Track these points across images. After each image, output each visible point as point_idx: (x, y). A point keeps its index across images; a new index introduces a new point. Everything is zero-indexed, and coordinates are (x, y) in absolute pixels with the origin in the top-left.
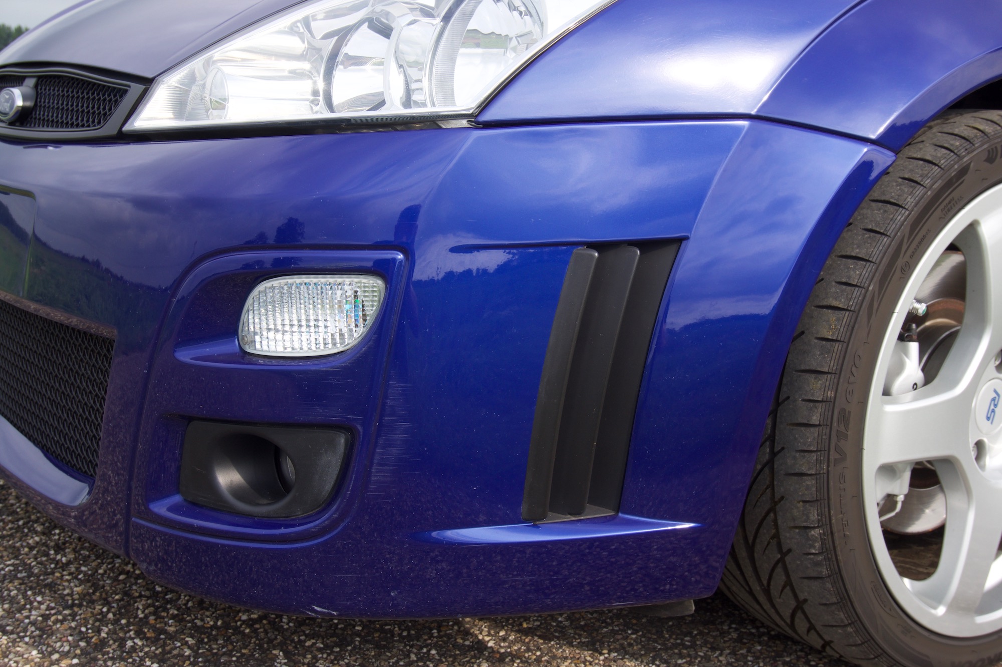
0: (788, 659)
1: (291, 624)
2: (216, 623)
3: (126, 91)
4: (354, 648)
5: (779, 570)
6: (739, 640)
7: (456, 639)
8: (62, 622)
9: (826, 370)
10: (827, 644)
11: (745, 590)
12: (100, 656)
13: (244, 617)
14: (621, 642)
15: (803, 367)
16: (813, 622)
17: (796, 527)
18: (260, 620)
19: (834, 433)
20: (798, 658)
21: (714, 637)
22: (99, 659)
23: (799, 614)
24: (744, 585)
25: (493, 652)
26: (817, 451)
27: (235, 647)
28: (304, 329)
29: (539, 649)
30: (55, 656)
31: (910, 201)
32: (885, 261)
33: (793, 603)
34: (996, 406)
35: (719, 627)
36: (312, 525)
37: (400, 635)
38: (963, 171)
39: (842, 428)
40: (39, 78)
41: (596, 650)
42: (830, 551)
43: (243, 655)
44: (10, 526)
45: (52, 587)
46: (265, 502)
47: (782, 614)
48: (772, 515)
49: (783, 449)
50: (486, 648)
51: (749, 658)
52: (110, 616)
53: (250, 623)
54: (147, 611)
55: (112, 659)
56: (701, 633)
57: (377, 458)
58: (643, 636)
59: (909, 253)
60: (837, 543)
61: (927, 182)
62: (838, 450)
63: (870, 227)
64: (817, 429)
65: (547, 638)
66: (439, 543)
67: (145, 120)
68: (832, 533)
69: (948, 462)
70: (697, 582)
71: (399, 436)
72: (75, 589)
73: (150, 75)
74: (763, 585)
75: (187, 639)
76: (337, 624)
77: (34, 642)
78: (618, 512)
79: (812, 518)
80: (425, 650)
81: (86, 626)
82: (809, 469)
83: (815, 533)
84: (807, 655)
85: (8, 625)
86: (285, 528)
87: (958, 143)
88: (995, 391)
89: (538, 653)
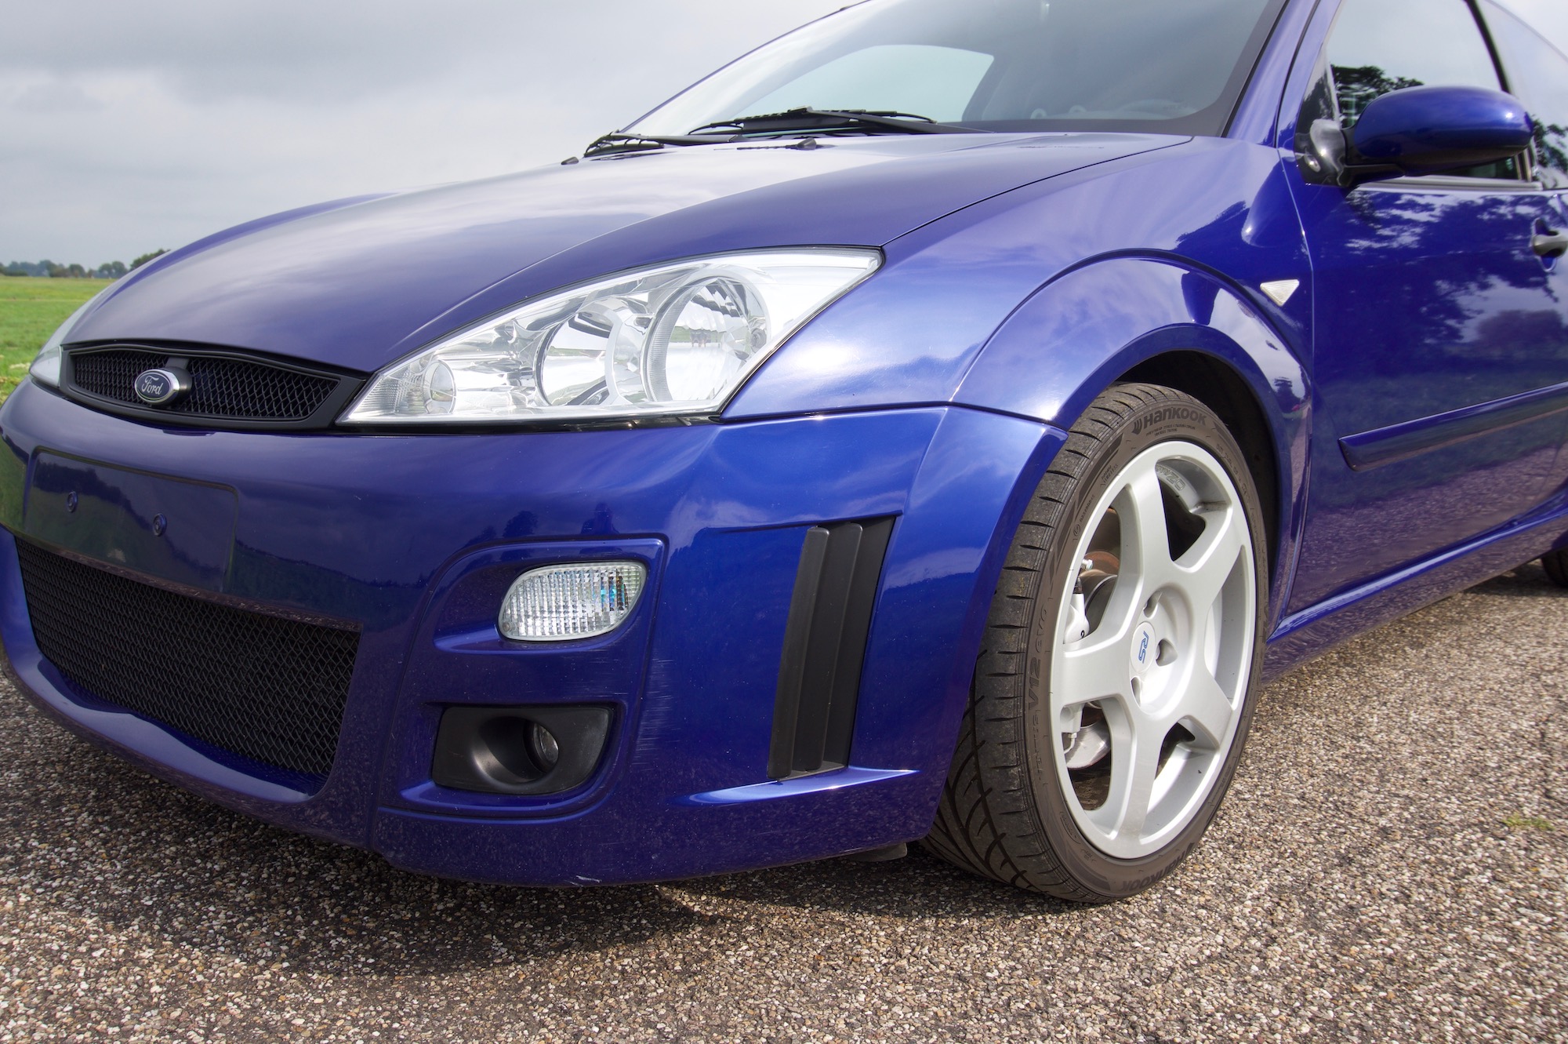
0: (976, 896)
1: (492, 909)
2: (413, 915)
3: (335, 384)
4: (565, 925)
5: (980, 809)
6: (927, 883)
7: (661, 908)
8: (251, 927)
9: (1019, 624)
10: (1020, 874)
11: (942, 831)
12: (309, 958)
13: (441, 907)
14: (820, 895)
15: (998, 623)
16: (1009, 854)
17: (997, 768)
18: (458, 907)
19: (1027, 680)
20: (985, 894)
21: (904, 883)
22: (310, 961)
23: (996, 849)
24: (942, 827)
25: (702, 915)
26: (1014, 697)
27: (444, 936)
28: (546, 614)
29: (744, 909)
30: (262, 962)
31: (1077, 472)
32: (1062, 525)
33: (991, 839)
34: (1146, 646)
35: (905, 873)
36: (578, 798)
37: (604, 909)
38: (1117, 442)
39: (1034, 676)
40: (191, 359)
41: (798, 905)
42: (1027, 787)
43: (456, 942)
44: (133, 838)
45: (218, 895)
46: (525, 780)
47: (978, 851)
48: (974, 758)
49: (983, 697)
50: (694, 913)
51: (941, 899)
52: (299, 918)
53: (450, 912)
54: (335, 910)
55: (322, 958)
56: (889, 880)
57: (641, 730)
58: (838, 888)
59: (1079, 517)
60: (1033, 779)
61: (1089, 453)
62: (1033, 696)
63: (1046, 495)
64: (1013, 677)
65: (750, 899)
66: (696, 805)
67: (360, 414)
68: (1028, 769)
69: (1115, 700)
70: (897, 831)
71: (662, 709)
72: (246, 895)
73: (368, 370)
74: (962, 825)
75: (391, 933)
76: (538, 905)
77: (231, 951)
78: (847, 765)
79: (1011, 758)
80: (635, 921)
81: (278, 931)
82: (1008, 714)
83: (1014, 771)
84: (992, 891)
85: (194, 937)
86: (551, 803)
87: (1110, 417)
88: (1145, 633)
89: (745, 913)
